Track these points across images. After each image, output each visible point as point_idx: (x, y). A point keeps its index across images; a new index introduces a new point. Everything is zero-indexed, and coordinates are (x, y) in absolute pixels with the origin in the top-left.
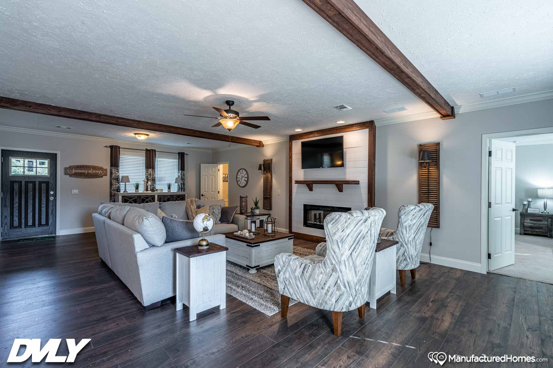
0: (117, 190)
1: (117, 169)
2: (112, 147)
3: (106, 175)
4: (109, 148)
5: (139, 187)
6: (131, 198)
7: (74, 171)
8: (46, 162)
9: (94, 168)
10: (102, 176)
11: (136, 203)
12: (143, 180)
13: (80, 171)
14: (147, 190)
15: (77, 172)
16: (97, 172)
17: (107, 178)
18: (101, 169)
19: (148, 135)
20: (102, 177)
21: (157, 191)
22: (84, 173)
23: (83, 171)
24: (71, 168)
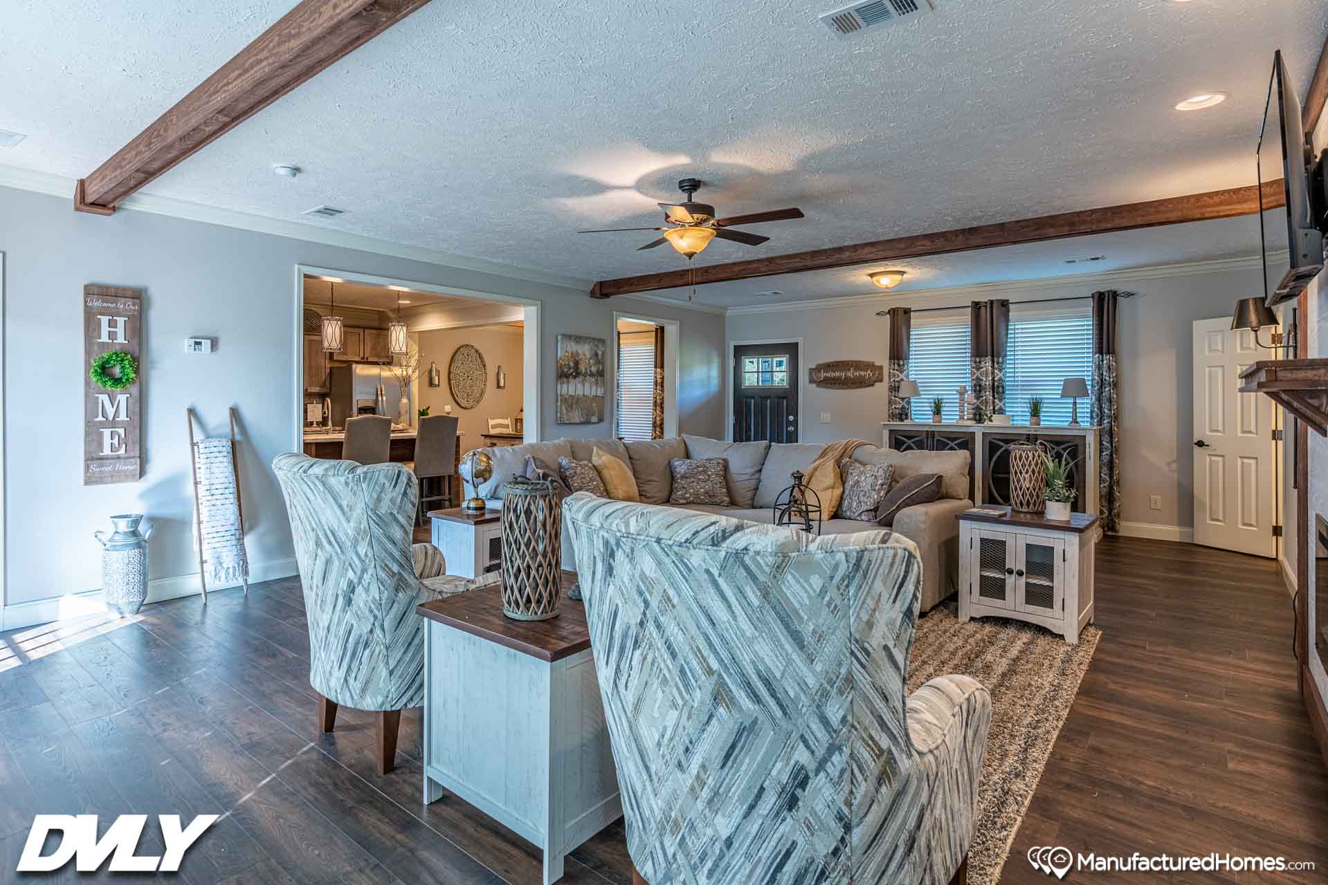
0: (901, 414)
1: (899, 365)
2: (893, 312)
3: (881, 381)
4: (888, 316)
5: (942, 409)
6: (909, 438)
7: (823, 375)
8: (784, 359)
9: (858, 365)
10: (872, 383)
11: (922, 448)
12: (957, 391)
13: (833, 375)
14: (962, 418)
15: (828, 377)
16: (862, 373)
17: (882, 389)
18: (869, 366)
19: (902, 273)
20: (873, 385)
21: (991, 421)
22: (839, 378)
23: (837, 374)
24: (819, 368)
